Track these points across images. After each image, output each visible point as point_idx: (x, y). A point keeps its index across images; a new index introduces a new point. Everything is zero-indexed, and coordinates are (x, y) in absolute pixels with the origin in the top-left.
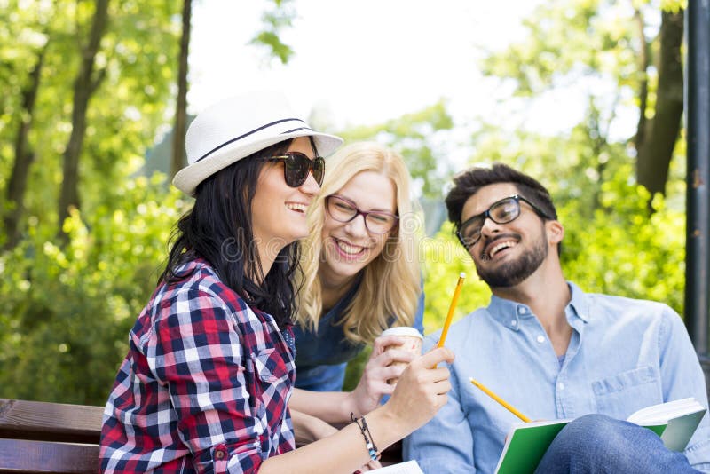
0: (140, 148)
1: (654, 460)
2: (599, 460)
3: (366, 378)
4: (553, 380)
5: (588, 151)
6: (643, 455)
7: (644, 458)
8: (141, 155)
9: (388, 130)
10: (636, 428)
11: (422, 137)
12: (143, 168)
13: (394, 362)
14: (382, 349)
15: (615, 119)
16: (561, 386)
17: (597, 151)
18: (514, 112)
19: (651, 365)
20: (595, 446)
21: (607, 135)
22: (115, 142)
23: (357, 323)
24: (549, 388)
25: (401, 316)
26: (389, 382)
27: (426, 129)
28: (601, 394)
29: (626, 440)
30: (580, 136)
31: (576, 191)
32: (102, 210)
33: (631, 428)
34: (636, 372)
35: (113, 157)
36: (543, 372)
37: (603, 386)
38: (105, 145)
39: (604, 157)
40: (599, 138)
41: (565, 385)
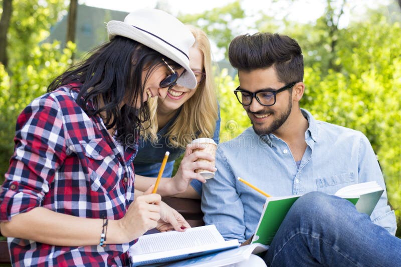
0: (48, 25)
1: (350, 218)
2: (317, 219)
3: (181, 169)
4: (292, 178)
5: (326, 34)
6: (344, 216)
7: (344, 218)
8: (47, 30)
9: (204, 17)
10: (339, 200)
11: (226, 23)
12: (48, 38)
13: (198, 159)
14: (192, 151)
15: (343, 14)
16: (297, 181)
17: (331, 34)
18: (282, 8)
19: (352, 171)
20: (315, 211)
21: (338, 24)
22: (31, 21)
23: (178, 135)
24: (290, 182)
25: (205, 132)
26: (195, 171)
27: (228, 17)
28: (321, 187)
29: (333, 207)
30: (322, 24)
31: (318, 58)
32: (21, 64)
33: (336, 200)
34: (343, 175)
35: (30, 30)
36: (287, 172)
37: (323, 181)
38: (24, 23)
39: (335, 37)
40: (333, 25)
41: (300, 180)
